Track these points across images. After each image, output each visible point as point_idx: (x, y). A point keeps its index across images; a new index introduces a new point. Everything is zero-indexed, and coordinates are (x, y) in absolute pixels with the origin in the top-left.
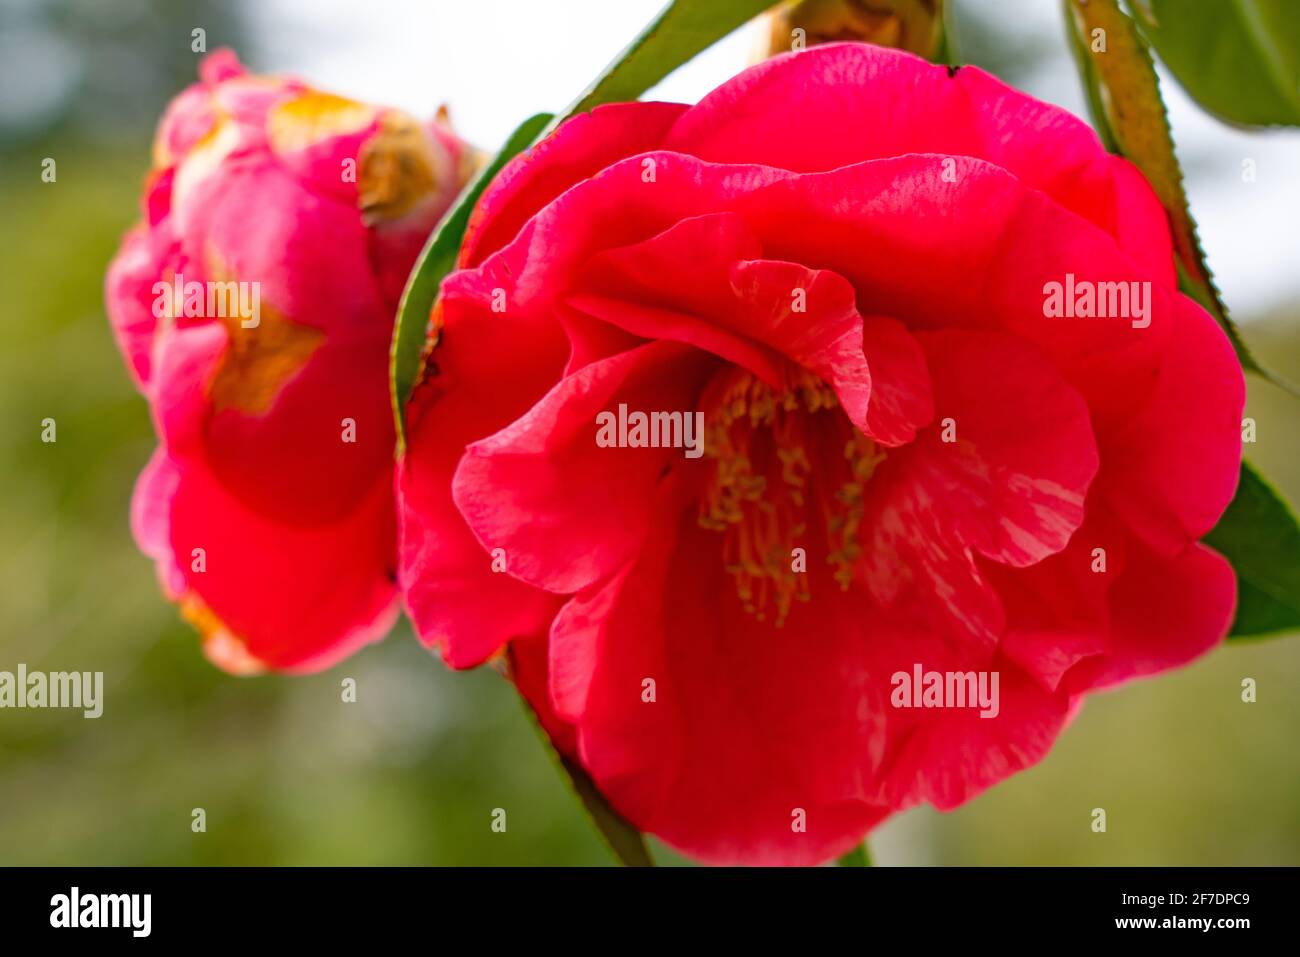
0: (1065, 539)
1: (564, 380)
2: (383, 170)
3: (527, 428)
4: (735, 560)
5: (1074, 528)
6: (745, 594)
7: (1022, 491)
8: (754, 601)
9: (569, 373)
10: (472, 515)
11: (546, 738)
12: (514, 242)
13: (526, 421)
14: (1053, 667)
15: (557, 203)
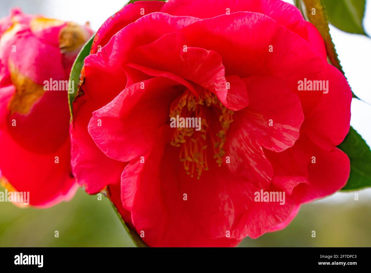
0: (294, 142)
1: (125, 89)
2: (67, 37)
3: (113, 106)
4: (183, 157)
5: (296, 139)
6: (187, 168)
7: (279, 128)
8: (190, 171)
9: (127, 87)
10: (94, 137)
11: (120, 216)
12: (108, 44)
13: (112, 104)
14: (290, 186)
15: (122, 30)
